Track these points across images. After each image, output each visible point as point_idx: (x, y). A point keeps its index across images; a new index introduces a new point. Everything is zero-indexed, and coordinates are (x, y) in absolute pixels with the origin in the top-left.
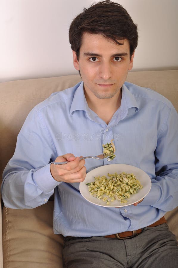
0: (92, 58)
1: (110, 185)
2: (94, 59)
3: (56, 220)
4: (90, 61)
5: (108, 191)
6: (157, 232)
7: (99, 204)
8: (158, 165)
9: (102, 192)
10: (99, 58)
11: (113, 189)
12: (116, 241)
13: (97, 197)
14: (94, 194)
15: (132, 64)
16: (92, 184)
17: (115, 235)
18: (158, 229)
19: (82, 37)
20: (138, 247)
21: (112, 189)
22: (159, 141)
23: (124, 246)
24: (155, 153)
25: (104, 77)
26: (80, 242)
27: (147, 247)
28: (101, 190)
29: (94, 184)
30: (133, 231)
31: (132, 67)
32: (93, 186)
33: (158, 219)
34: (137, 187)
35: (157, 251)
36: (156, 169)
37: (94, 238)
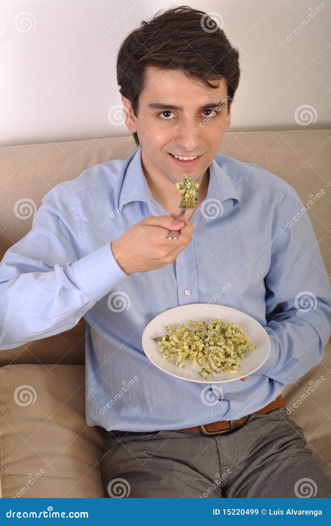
0: (163, 113)
1: (198, 343)
2: (167, 114)
3: (92, 400)
4: (161, 118)
5: (195, 354)
6: (271, 423)
7: (180, 376)
8: (270, 301)
9: (185, 355)
10: (177, 112)
11: (204, 349)
12: (201, 439)
13: (177, 364)
14: (169, 357)
15: (230, 118)
16: (164, 339)
17: (199, 427)
18: (273, 418)
19: (144, 76)
20: (240, 451)
21: (201, 349)
22: (274, 259)
23: (215, 449)
24: (266, 281)
25: (187, 145)
26: (136, 441)
27: (255, 451)
28: (184, 351)
29: (167, 340)
30: (230, 422)
31: (229, 123)
32: (166, 343)
33: (273, 398)
34: (246, 347)
35: (274, 460)
36: (267, 308)
37: (162, 434)
